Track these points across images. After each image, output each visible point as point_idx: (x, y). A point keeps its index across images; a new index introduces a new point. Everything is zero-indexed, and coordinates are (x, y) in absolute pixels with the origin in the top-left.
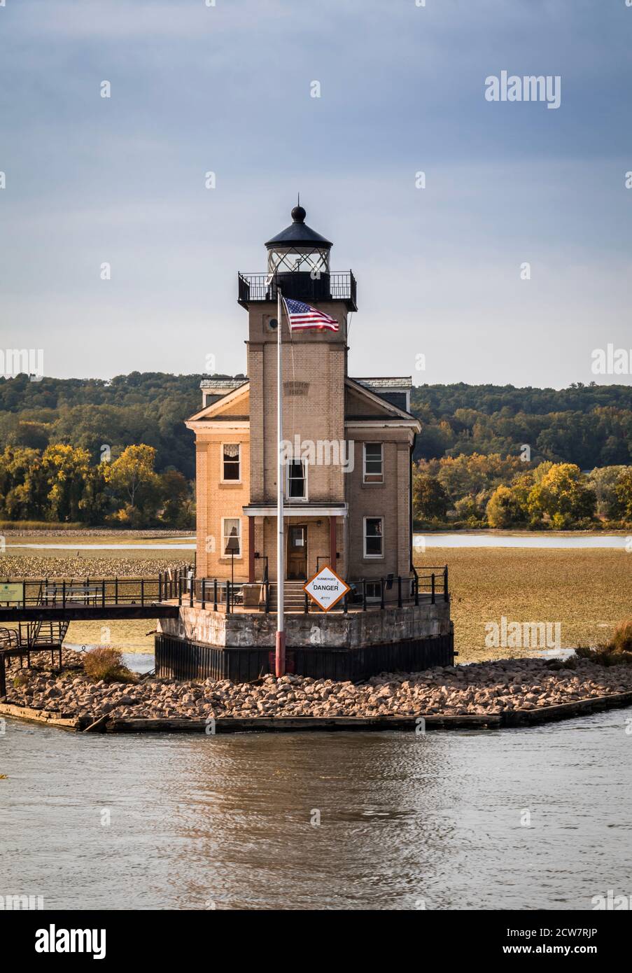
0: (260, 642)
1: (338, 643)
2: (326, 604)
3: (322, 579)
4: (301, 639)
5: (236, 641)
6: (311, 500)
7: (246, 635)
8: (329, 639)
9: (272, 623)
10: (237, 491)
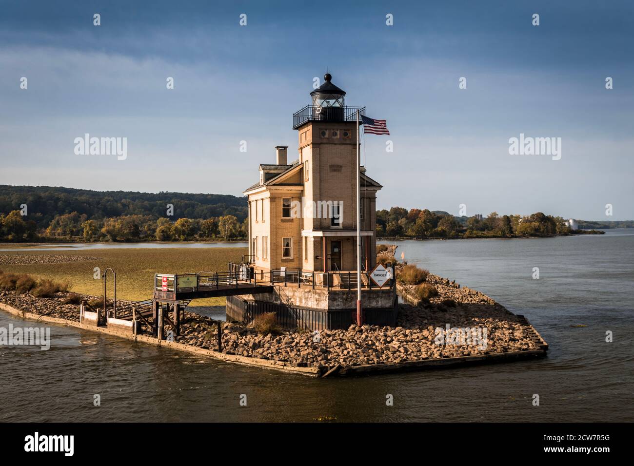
0: (347, 307)
1: (388, 305)
2: (381, 284)
3: (378, 270)
4: (368, 304)
5: (334, 306)
6: (343, 227)
7: (339, 303)
8: (383, 304)
9: (353, 296)
10: (291, 223)
